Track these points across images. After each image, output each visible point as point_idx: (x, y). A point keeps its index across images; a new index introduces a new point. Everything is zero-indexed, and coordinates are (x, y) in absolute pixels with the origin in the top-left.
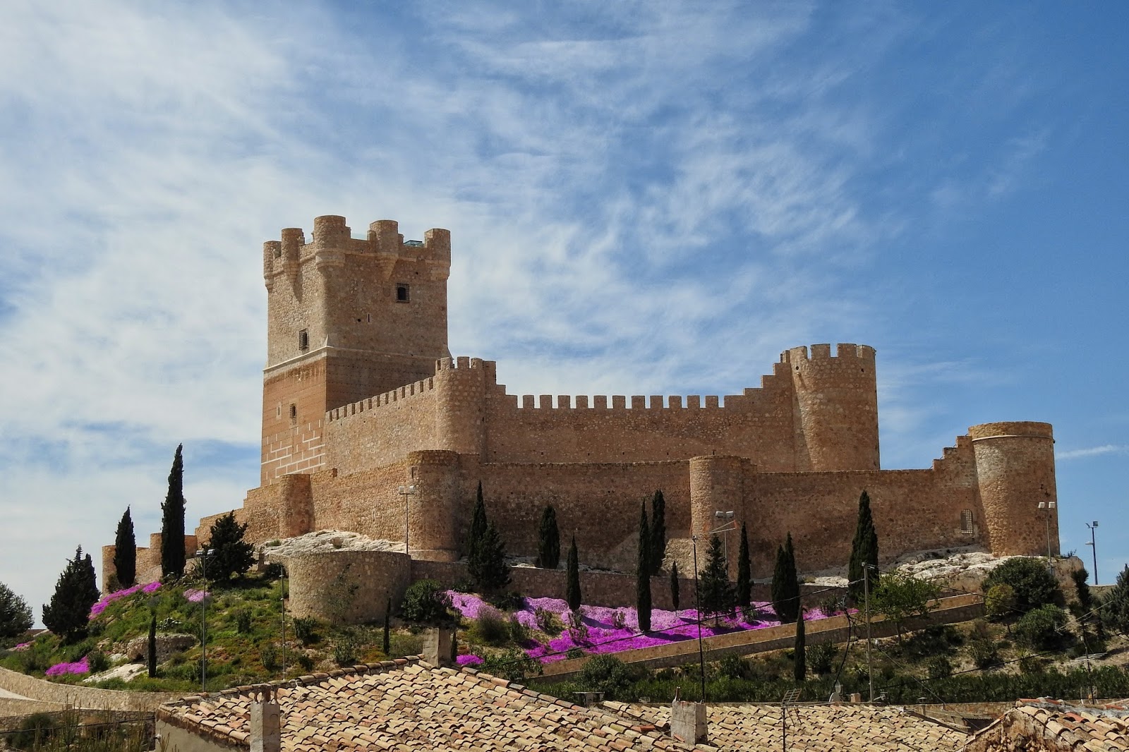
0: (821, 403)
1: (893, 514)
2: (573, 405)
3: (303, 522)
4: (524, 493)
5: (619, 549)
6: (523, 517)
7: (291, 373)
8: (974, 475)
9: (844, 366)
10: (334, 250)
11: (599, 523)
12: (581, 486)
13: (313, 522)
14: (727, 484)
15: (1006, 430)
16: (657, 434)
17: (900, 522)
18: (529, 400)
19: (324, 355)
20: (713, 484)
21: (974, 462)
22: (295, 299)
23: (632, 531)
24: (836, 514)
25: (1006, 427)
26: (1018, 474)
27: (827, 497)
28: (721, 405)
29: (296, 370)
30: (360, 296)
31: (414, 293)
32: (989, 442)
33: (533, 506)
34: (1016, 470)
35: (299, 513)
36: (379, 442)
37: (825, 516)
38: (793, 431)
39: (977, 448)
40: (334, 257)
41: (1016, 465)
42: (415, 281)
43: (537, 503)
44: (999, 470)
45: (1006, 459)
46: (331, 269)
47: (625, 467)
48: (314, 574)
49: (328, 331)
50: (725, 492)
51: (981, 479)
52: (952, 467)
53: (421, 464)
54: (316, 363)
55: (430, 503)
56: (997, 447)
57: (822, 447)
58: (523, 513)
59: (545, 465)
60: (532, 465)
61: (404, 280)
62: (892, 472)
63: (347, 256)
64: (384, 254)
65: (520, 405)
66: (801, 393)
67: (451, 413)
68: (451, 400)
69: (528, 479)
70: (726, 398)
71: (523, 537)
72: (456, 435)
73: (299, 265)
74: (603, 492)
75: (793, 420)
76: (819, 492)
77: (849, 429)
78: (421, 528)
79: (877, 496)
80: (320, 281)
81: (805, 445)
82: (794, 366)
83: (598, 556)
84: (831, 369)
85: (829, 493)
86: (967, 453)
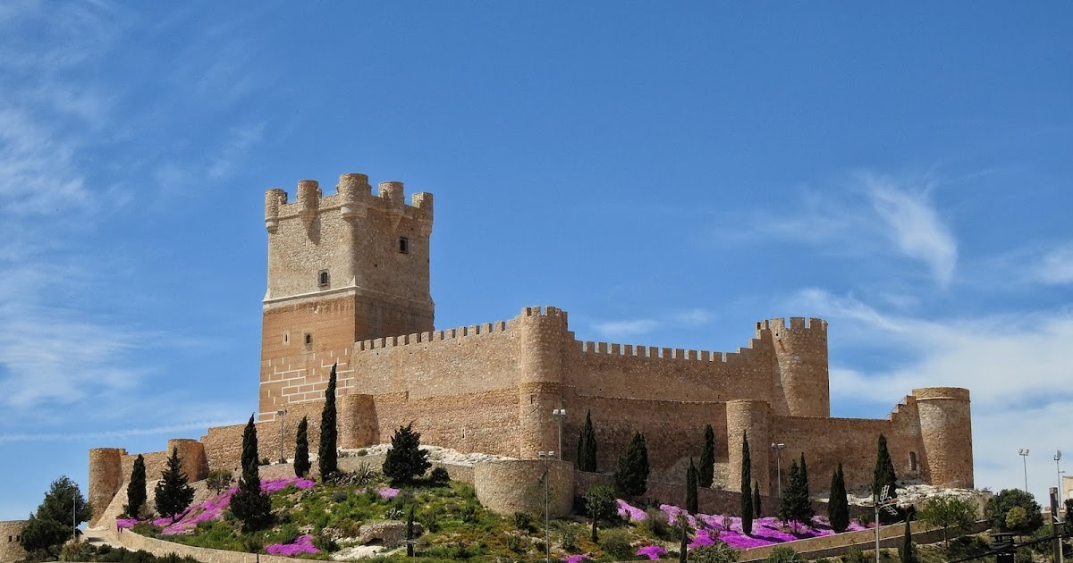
0: (797, 364)
1: (865, 453)
2: (622, 352)
3: (367, 435)
4: (607, 421)
5: (673, 469)
6: (606, 440)
7: (303, 306)
8: (918, 427)
9: (814, 336)
10: (362, 204)
11: (659, 449)
12: (646, 417)
13: (376, 436)
14: (762, 422)
15: (945, 394)
16: (680, 380)
17: (870, 459)
18: (591, 345)
19: (353, 293)
20: (752, 421)
21: (918, 417)
22: (309, 243)
23: (681, 456)
24: (827, 450)
25: (947, 391)
26: (954, 427)
27: (821, 437)
28: (724, 359)
29: (311, 304)
30: (376, 244)
31: (411, 245)
32: (933, 402)
33: (613, 432)
34: (953, 424)
35: (365, 427)
36: (432, 371)
37: (820, 451)
38: (773, 384)
39: (921, 406)
40: (361, 210)
41: (952, 421)
42: (411, 236)
43: (616, 430)
44: (939, 424)
45: (945, 415)
46: (358, 220)
47: (677, 404)
48: (516, 478)
49: (355, 273)
50: (760, 429)
51: (924, 430)
52: (903, 419)
53: (541, 393)
54: (341, 299)
55: (548, 425)
56: (939, 406)
57: (798, 398)
58: (606, 438)
59: (621, 399)
60: (612, 399)
61: (405, 234)
62: (864, 420)
63: (368, 209)
64: (395, 211)
65: (585, 349)
66: (780, 354)
67: (542, 352)
68: (542, 341)
69: (610, 410)
70: (728, 354)
71: (607, 456)
72: (546, 370)
73: (317, 213)
74: (661, 423)
75: (773, 376)
76: (816, 433)
77: (817, 385)
78: (540, 445)
79: (854, 438)
80: (347, 229)
81: (783, 396)
82: (774, 333)
83: (659, 474)
84: (805, 337)
85: (823, 434)
86: (913, 409)
